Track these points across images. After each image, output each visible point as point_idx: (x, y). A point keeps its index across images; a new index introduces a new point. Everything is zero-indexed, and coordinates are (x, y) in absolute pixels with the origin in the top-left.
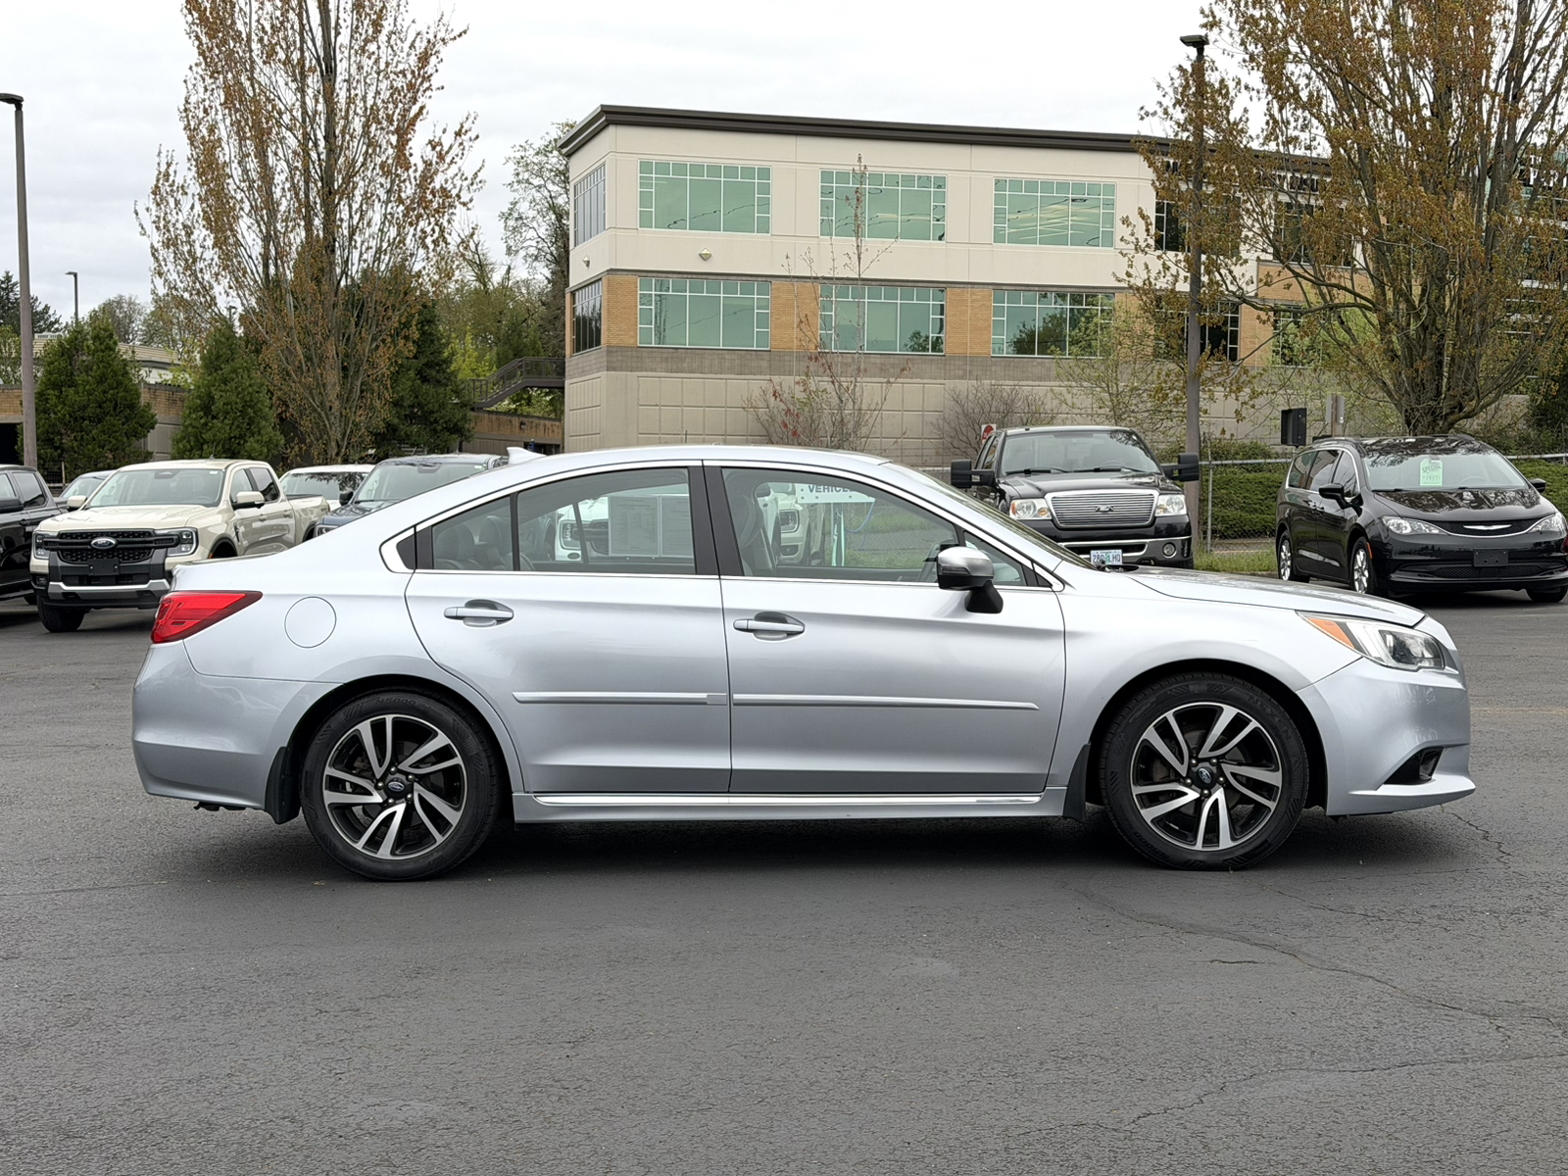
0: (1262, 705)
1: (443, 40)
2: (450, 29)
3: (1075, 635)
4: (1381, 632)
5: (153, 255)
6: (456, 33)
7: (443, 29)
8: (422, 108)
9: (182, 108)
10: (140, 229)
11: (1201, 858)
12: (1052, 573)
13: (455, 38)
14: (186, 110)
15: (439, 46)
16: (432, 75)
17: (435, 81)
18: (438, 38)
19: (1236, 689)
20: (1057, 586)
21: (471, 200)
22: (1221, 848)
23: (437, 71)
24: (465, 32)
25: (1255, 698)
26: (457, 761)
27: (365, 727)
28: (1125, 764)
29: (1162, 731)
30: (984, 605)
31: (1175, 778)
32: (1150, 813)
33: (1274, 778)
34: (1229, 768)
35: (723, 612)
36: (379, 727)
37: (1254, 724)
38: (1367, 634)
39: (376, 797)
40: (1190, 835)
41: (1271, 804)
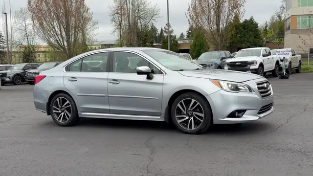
0: (200, 99)
3: (165, 84)
4: (227, 84)
11: (188, 131)
12: (164, 71)
19: (195, 96)
20: (164, 74)
22: (192, 130)
25: (198, 98)
26: (70, 106)
27: (58, 99)
28: (174, 111)
29: (181, 104)
30: (149, 78)
31: (184, 114)
32: (179, 121)
33: (202, 115)
34: (194, 113)
35: (107, 79)
36: (59, 99)
37: (198, 103)
38: (224, 84)
39: (60, 112)
40: (186, 127)
41: (202, 121)
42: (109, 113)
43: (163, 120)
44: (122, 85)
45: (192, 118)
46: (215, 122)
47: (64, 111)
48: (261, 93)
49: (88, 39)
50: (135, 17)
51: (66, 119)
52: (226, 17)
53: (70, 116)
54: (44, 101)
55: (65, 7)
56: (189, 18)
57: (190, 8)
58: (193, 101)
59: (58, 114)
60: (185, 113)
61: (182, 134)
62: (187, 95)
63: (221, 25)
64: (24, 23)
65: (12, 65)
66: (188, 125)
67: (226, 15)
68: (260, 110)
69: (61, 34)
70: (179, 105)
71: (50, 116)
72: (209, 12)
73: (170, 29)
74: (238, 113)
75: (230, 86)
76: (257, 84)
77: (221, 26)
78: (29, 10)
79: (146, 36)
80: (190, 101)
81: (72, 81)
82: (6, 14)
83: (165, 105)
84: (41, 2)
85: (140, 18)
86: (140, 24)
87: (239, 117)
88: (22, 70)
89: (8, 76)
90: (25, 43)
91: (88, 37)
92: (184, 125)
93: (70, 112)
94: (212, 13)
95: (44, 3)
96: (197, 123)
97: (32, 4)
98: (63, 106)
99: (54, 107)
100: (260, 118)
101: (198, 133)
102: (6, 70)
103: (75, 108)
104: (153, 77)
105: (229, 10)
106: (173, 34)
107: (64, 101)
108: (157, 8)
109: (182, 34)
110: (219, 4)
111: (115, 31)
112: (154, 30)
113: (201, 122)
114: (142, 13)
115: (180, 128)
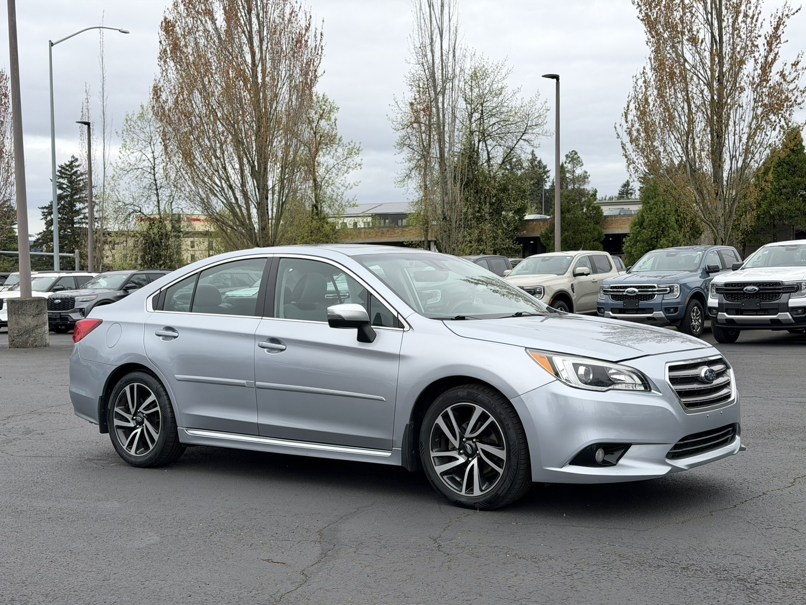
0: (495, 406)
1: (787, 15)
2: (791, 9)
3: (405, 357)
4: (574, 364)
5: (623, 147)
6: (794, 11)
7: (787, 9)
8: (776, 54)
9: (642, 72)
10: (617, 135)
11: (463, 500)
12: (405, 320)
13: (794, 14)
14: (644, 73)
15: (785, 19)
16: (780, 35)
17: (783, 38)
18: (784, 15)
19: (481, 396)
20: (407, 327)
21: (803, 102)
22: (474, 495)
23: (783, 32)
24: (800, 9)
25: (492, 402)
26: (158, 408)
27: (127, 389)
28: (427, 438)
29: (446, 417)
30: (364, 337)
31: (454, 449)
32: (440, 469)
33: (502, 454)
34: (480, 446)
35: (254, 337)
36: (132, 389)
37: (492, 418)
38: (564, 365)
39: (132, 424)
40: (459, 484)
41: (501, 471)
42: (259, 435)
43: (397, 462)
44: (292, 354)
45: (475, 462)
46: (536, 478)
47: (143, 422)
48: (681, 394)
49: (331, 198)
50: (472, 133)
51: (147, 448)
52: (744, 140)
53: (156, 437)
54: (94, 392)
55: (256, 103)
56: (626, 139)
57: (632, 106)
58: (479, 410)
59: (128, 431)
60: (457, 445)
61: (448, 507)
62: (461, 392)
63: (728, 161)
64: (149, 149)
65: (94, 275)
66: (463, 479)
67: (746, 130)
68: (676, 447)
69: (243, 185)
70: (440, 421)
71: (107, 436)
72: (691, 122)
73: (579, 171)
74: (606, 453)
75: (582, 370)
76: (672, 369)
77: (726, 166)
78: (156, 114)
79: (504, 189)
80: (471, 410)
81: (166, 337)
82: (88, 124)
83: (404, 418)
84: (191, 93)
85: (484, 136)
86: (485, 156)
87: (605, 464)
88: (120, 289)
89: (78, 306)
90: (149, 209)
91: (329, 191)
92: (453, 480)
93: (156, 425)
94: (700, 124)
95: (196, 93)
96: (487, 476)
97: (164, 96)
98: (141, 409)
99: (117, 409)
100: (675, 469)
101: (489, 505)
102: (77, 288)
103: (170, 415)
104: (375, 335)
105: (755, 117)
106: (588, 187)
107: (143, 394)
108: (538, 106)
109: (627, 184)
110: (720, 96)
111: (408, 176)
112: (537, 170)
113: (498, 473)
114: (493, 120)
115: (440, 488)
